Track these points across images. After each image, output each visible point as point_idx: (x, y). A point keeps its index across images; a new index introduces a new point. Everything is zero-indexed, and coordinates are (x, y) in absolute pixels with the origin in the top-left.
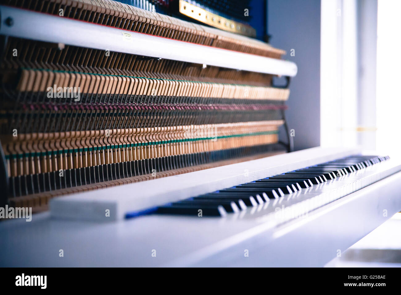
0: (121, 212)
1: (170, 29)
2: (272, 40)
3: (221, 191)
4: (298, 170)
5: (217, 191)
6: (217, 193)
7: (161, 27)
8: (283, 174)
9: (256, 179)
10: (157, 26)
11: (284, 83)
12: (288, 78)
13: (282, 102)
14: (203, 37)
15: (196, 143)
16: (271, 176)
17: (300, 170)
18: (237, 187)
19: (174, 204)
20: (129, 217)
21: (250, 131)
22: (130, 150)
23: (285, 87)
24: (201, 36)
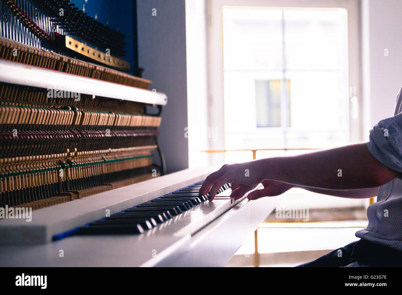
0: (50, 235)
1: (55, 60)
2: (144, 74)
3: (126, 211)
4: (182, 190)
5: (122, 211)
6: (123, 213)
7: (48, 58)
8: (170, 193)
9: (151, 199)
10: (44, 57)
11: (157, 111)
12: (160, 107)
13: (155, 128)
14: (84, 67)
15: (85, 168)
16: (162, 196)
17: (182, 189)
18: (137, 207)
19: (91, 224)
20: (56, 238)
21: (131, 155)
22: (29, 176)
23: (158, 115)
24: (81, 67)
